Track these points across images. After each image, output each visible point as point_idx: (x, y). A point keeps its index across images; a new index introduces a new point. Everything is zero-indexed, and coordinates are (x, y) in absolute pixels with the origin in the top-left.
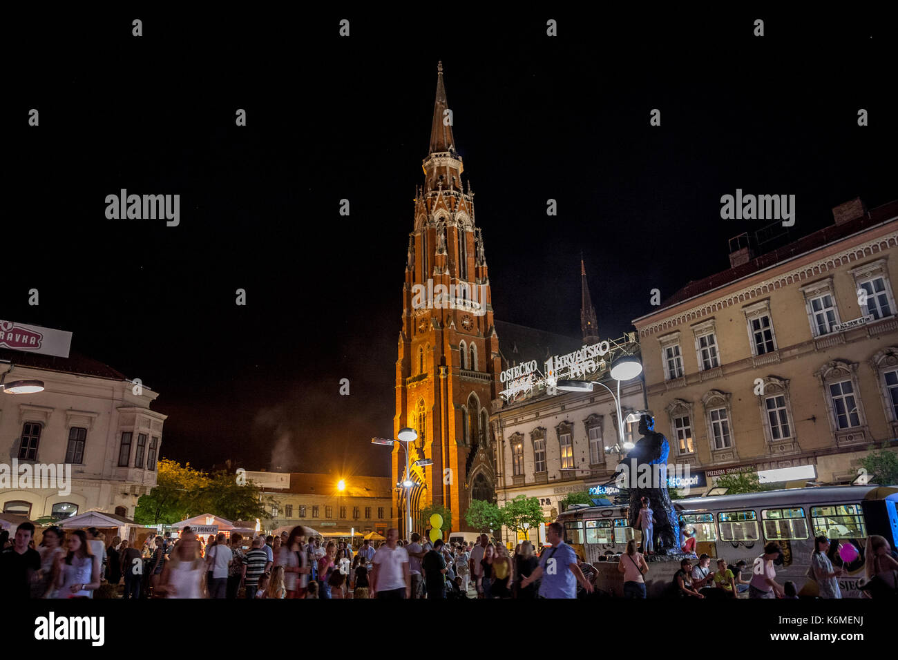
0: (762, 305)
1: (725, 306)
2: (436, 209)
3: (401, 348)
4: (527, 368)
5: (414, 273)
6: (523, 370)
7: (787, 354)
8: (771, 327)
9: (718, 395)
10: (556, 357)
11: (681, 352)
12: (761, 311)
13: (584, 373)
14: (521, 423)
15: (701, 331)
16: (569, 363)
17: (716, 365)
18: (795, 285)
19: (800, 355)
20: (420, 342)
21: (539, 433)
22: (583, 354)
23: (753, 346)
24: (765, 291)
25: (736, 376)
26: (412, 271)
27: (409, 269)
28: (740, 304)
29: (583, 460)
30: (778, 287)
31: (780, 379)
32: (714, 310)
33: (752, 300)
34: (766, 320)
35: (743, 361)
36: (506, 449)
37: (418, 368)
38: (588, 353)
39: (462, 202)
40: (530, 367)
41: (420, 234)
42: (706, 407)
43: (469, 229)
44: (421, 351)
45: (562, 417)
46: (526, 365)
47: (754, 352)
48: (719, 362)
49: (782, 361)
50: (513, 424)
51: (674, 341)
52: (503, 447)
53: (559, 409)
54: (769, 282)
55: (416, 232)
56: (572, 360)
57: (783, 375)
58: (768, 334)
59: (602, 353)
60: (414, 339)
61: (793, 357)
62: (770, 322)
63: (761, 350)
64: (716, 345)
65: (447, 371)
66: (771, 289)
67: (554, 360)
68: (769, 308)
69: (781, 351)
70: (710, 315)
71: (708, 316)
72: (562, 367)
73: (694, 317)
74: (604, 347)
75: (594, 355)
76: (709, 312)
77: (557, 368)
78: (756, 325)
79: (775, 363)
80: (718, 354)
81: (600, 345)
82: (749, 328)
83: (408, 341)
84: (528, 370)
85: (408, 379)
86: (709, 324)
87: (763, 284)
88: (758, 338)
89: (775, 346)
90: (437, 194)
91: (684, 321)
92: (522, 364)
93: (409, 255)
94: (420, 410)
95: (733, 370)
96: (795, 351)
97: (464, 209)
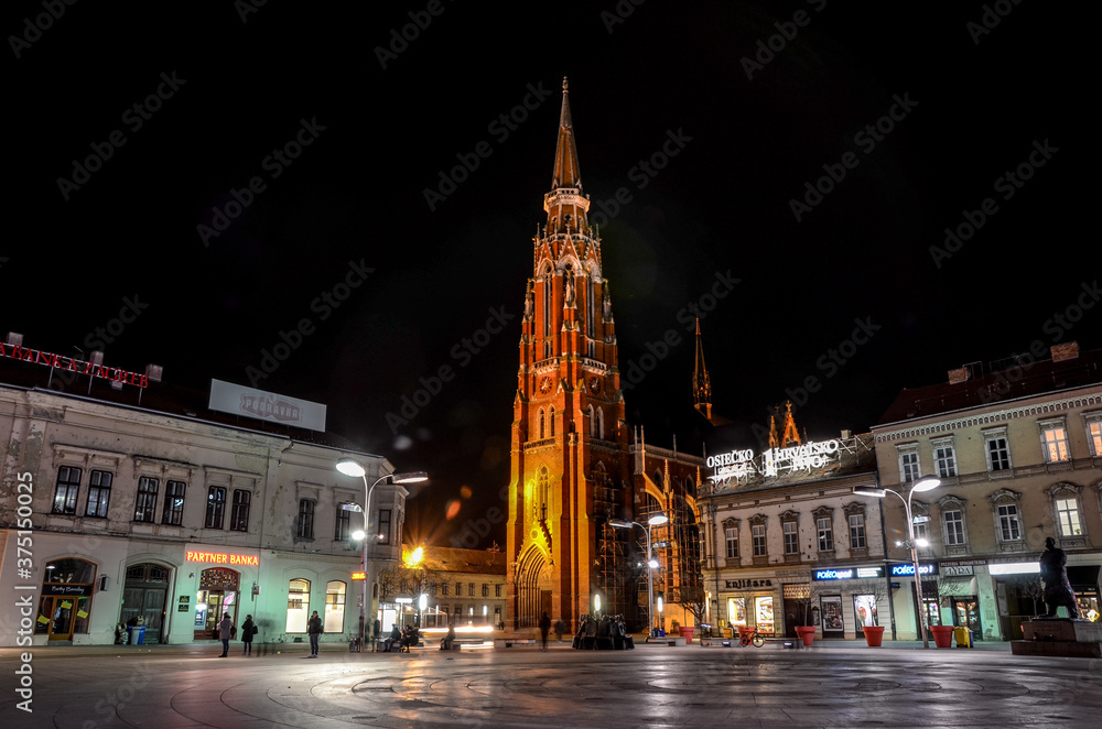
0: (1001, 430)
1: (965, 425)
2: (564, 255)
3: (518, 408)
4: (741, 456)
5: (533, 324)
6: (736, 457)
7: (1021, 472)
8: (1007, 448)
9: (956, 500)
10: (777, 449)
11: (918, 460)
12: (998, 434)
13: (808, 467)
14: (736, 508)
15: (939, 444)
16: (792, 457)
17: (952, 474)
18: (1032, 418)
19: (1033, 475)
20: (541, 404)
21: (759, 520)
22: (808, 449)
23: (989, 461)
24: (1004, 419)
25: (972, 486)
26: (530, 322)
27: (527, 319)
28: (979, 426)
29: (810, 547)
30: (1016, 416)
31: (1014, 492)
32: (954, 427)
33: (990, 424)
34: (1002, 443)
35: (980, 474)
36: (718, 532)
37: (538, 432)
38: (813, 449)
39: (591, 249)
40: (745, 455)
41: (541, 281)
42: (942, 509)
43: (598, 280)
44: (542, 413)
45: (785, 507)
46: (740, 453)
47: (990, 468)
48: (956, 472)
49: (1016, 477)
50: (727, 509)
51: (911, 449)
52: (715, 530)
53: (784, 499)
54: (1009, 411)
55: (537, 278)
56: (796, 453)
57: (1016, 489)
58: (1004, 454)
59: (831, 451)
60: (533, 399)
61: (1026, 476)
62: (1007, 445)
63: (996, 467)
64: (954, 457)
65: (576, 439)
66: (1009, 417)
67: (773, 452)
68: (1006, 433)
69: (1015, 469)
70: (950, 432)
71: (947, 432)
72: (783, 459)
73: (933, 431)
74: (832, 446)
75: (820, 451)
76: (949, 428)
77: (777, 460)
78: (993, 445)
79: (1009, 479)
80: (955, 466)
81: (828, 443)
82: (987, 447)
83: (526, 400)
84: (742, 459)
85: (526, 444)
86: (948, 439)
87: (1003, 412)
88: (994, 456)
89: (1010, 465)
90: (563, 238)
91: (923, 433)
92: (735, 452)
93: (527, 302)
94: (542, 479)
95: (970, 480)
96: (1028, 471)
97: (593, 257)
